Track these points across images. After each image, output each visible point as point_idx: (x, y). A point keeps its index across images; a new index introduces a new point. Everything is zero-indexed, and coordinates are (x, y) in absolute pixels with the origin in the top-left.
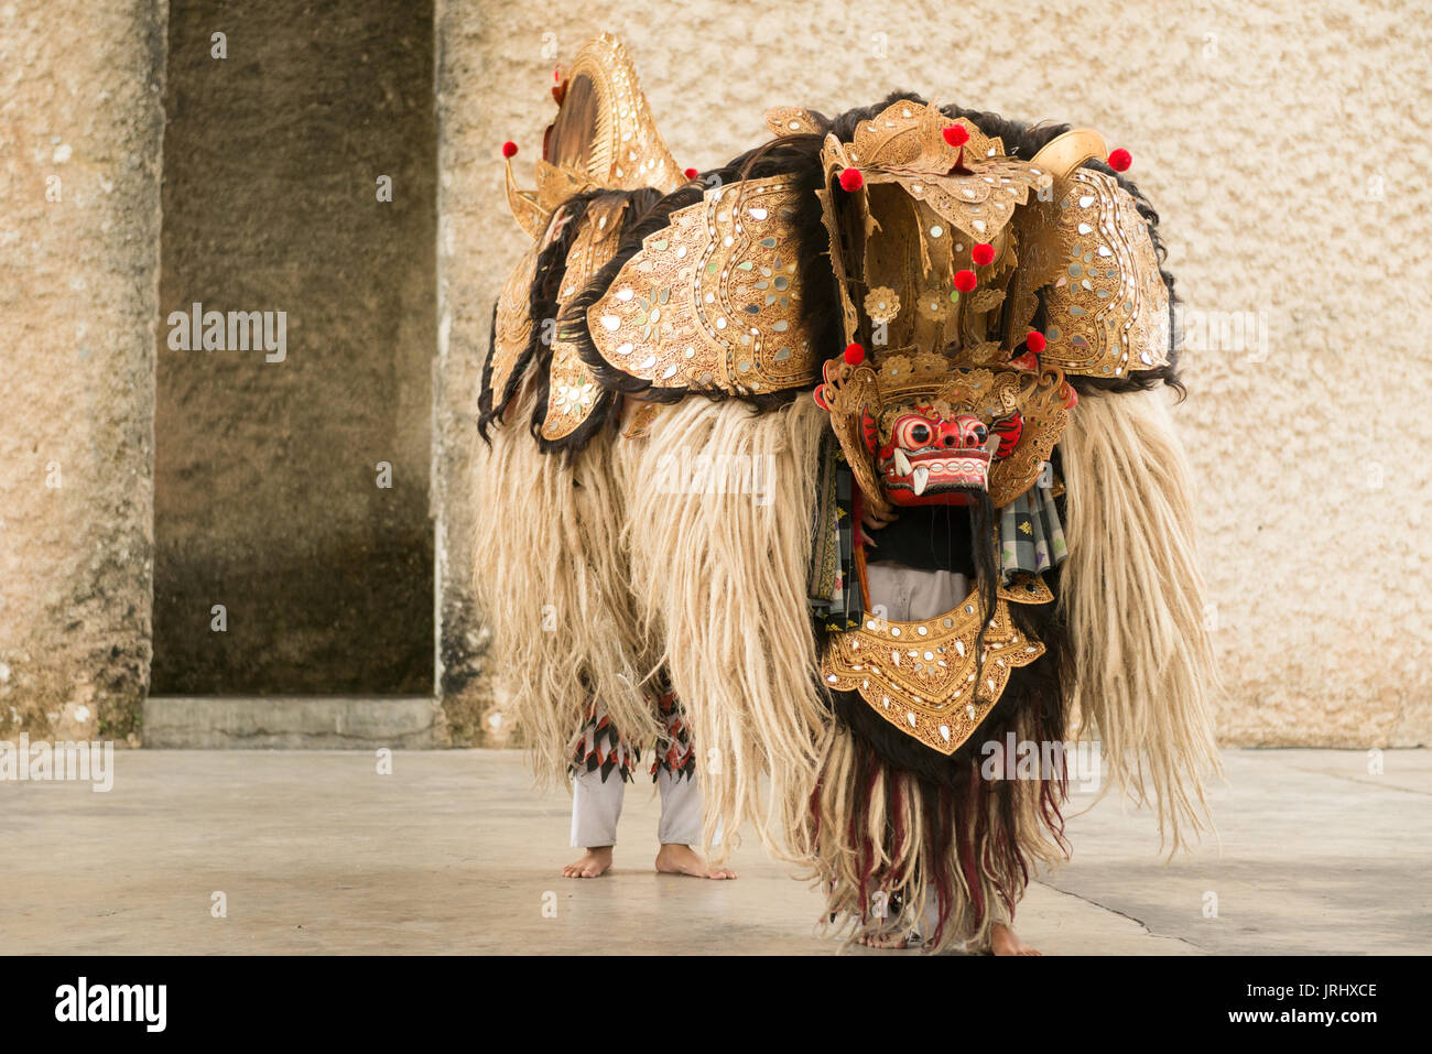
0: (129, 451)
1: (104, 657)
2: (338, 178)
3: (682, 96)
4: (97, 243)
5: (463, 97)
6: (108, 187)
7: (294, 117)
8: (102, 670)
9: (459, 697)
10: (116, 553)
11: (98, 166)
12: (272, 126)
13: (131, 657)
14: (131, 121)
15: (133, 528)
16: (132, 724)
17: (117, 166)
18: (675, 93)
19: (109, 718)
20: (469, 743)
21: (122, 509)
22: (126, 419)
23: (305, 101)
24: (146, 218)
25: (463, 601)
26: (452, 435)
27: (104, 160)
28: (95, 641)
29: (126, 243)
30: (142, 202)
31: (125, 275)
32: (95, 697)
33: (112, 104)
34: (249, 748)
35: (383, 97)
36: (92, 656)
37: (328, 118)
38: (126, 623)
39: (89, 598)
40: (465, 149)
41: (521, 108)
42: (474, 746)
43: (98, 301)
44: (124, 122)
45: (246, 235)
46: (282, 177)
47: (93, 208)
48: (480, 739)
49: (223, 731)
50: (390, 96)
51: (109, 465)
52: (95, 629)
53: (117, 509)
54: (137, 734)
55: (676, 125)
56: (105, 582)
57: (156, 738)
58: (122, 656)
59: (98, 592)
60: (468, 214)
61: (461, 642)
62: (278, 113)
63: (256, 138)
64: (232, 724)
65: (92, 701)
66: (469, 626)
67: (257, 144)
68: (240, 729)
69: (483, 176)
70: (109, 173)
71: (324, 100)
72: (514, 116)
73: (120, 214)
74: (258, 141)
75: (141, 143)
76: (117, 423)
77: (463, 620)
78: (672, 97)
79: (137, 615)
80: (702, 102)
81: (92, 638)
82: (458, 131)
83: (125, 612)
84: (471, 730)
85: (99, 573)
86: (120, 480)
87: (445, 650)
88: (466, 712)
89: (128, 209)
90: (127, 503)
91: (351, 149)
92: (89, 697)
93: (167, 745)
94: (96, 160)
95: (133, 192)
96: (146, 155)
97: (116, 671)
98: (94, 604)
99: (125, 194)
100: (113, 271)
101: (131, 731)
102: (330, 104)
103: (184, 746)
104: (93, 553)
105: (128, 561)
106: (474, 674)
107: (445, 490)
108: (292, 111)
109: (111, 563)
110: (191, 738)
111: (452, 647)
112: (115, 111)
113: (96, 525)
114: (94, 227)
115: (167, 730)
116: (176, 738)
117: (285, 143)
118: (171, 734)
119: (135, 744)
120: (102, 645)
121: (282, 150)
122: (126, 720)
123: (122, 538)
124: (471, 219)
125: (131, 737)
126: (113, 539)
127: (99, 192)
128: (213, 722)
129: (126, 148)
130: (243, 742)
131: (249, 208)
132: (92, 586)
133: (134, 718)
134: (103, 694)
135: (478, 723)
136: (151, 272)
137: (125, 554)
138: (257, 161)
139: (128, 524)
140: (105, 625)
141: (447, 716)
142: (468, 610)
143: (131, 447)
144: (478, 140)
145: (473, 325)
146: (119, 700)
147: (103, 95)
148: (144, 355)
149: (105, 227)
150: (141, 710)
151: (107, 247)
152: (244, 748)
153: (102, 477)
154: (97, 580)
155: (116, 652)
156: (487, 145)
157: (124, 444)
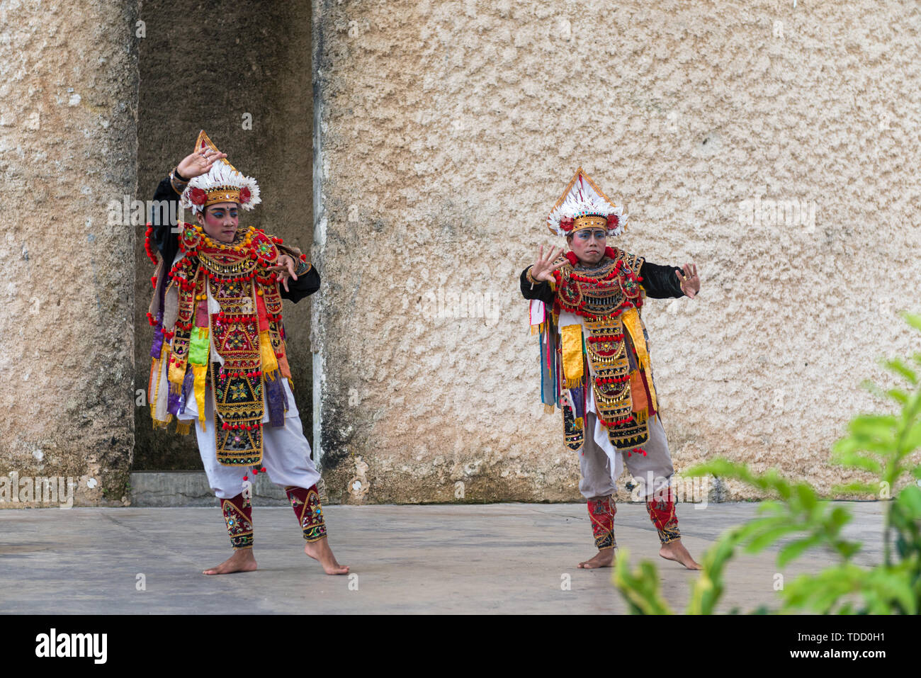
0: (121, 306)
1: (106, 445)
2: (221, 122)
3: (471, 78)
4: (99, 163)
5: (336, 72)
6: (106, 124)
7: (192, 79)
8: (105, 453)
9: (334, 471)
10: (114, 375)
11: (98, 109)
12: (178, 84)
13: (123, 445)
14: (120, 80)
15: (124, 357)
16: (124, 489)
17: (111, 109)
18: (468, 76)
19: (109, 486)
20: (340, 501)
21: (116, 345)
22: (119, 284)
23: (199, 68)
24: (130, 146)
25: (337, 408)
26: (329, 298)
27: (102, 105)
28: (100, 434)
29: (118, 163)
30: (127, 135)
31: (117, 185)
32: (101, 472)
33: (107, 66)
34: (201, 506)
35: (250, 68)
36: (98, 444)
37: (214, 81)
38: (120, 422)
39: (96, 405)
40: (337, 108)
41: (372, 82)
42: (342, 504)
43: (99, 203)
44: (115, 80)
45: (161, 158)
46: (184, 120)
47: (95, 138)
48: (346, 498)
49: (183, 494)
50: (254, 68)
51: (107, 314)
52: (100, 426)
53: (114, 345)
54: (127, 496)
55: (467, 97)
56: (107, 394)
57: (140, 499)
58: (118, 444)
59: (101, 401)
60: (338, 151)
61: (335, 435)
62: (182, 76)
63: (167, 92)
64: (189, 490)
65: (98, 475)
66: (340, 424)
67: (168, 97)
68: (195, 493)
69: (348, 126)
70: (106, 115)
71: (212, 68)
72: (368, 86)
73: (114, 143)
74: (168, 95)
75: (127, 95)
76: (113, 287)
77: (336, 420)
78: (466, 79)
79: (127, 417)
80: (484, 83)
81: (98, 432)
82: (332, 95)
83: (120, 414)
84: (341, 493)
85: (103, 388)
86: (116, 325)
87: (324, 440)
88: (339, 480)
89: (119, 139)
90: (120, 341)
91: (229, 103)
92: (97, 472)
93: (148, 504)
94: (98, 105)
95: (122, 128)
96: (130, 102)
97: (114, 454)
98: (99, 409)
99: (117, 129)
100: (110, 181)
101: (123, 494)
102: (215, 71)
103: (159, 504)
104: (99, 374)
105: (121, 380)
106: (344, 456)
107: (324, 334)
108: (191, 75)
109: (110, 381)
110: (163, 499)
111: (330, 438)
112: (110, 72)
113: (100, 355)
114: (96, 152)
115: (147, 494)
116: (154, 499)
117: (186, 97)
118: (150, 496)
119: (126, 503)
120: (105, 437)
121: (185, 101)
122: (121, 486)
123: (117, 364)
124: (340, 154)
125: (124, 498)
126: (111, 365)
127: (100, 127)
128: (177, 488)
129: (116, 98)
130: (196, 502)
131: (163, 140)
132: (98, 397)
133: (126, 486)
134: (106, 470)
135: (345, 488)
136: (134, 183)
137: (119, 375)
138: (168, 109)
139: (121, 354)
140: (106, 423)
141: (326, 483)
142: (339, 413)
143: (122, 302)
144: (345, 102)
145: (342, 225)
146: (116, 473)
147: (102, 60)
148: (130, 240)
149: (104, 151)
150: (130, 481)
151: (105, 165)
152: (197, 506)
153: (103, 323)
154: (101, 393)
155: (114, 441)
156: (351, 105)
157: (118, 301)
